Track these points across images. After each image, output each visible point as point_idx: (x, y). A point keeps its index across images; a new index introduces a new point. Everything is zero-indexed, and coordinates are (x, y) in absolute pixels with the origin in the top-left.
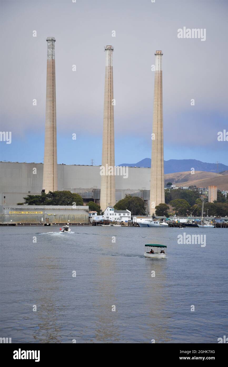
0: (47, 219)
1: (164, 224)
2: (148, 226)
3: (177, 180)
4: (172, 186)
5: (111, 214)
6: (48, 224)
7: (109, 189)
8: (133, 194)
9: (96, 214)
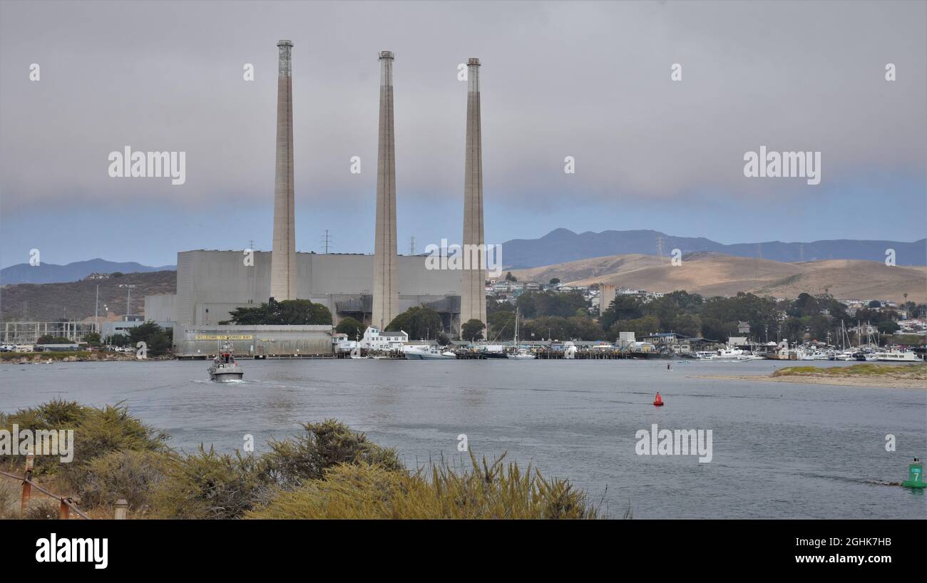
0: (261, 348)
1: (448, 353)
2: (421, 357)
3: (597, 271)
4: (560, 285)
5: (373, 339)
6: (261, 357)
7: (387, 296)
8: (434, 303)
9: (346, 339)
